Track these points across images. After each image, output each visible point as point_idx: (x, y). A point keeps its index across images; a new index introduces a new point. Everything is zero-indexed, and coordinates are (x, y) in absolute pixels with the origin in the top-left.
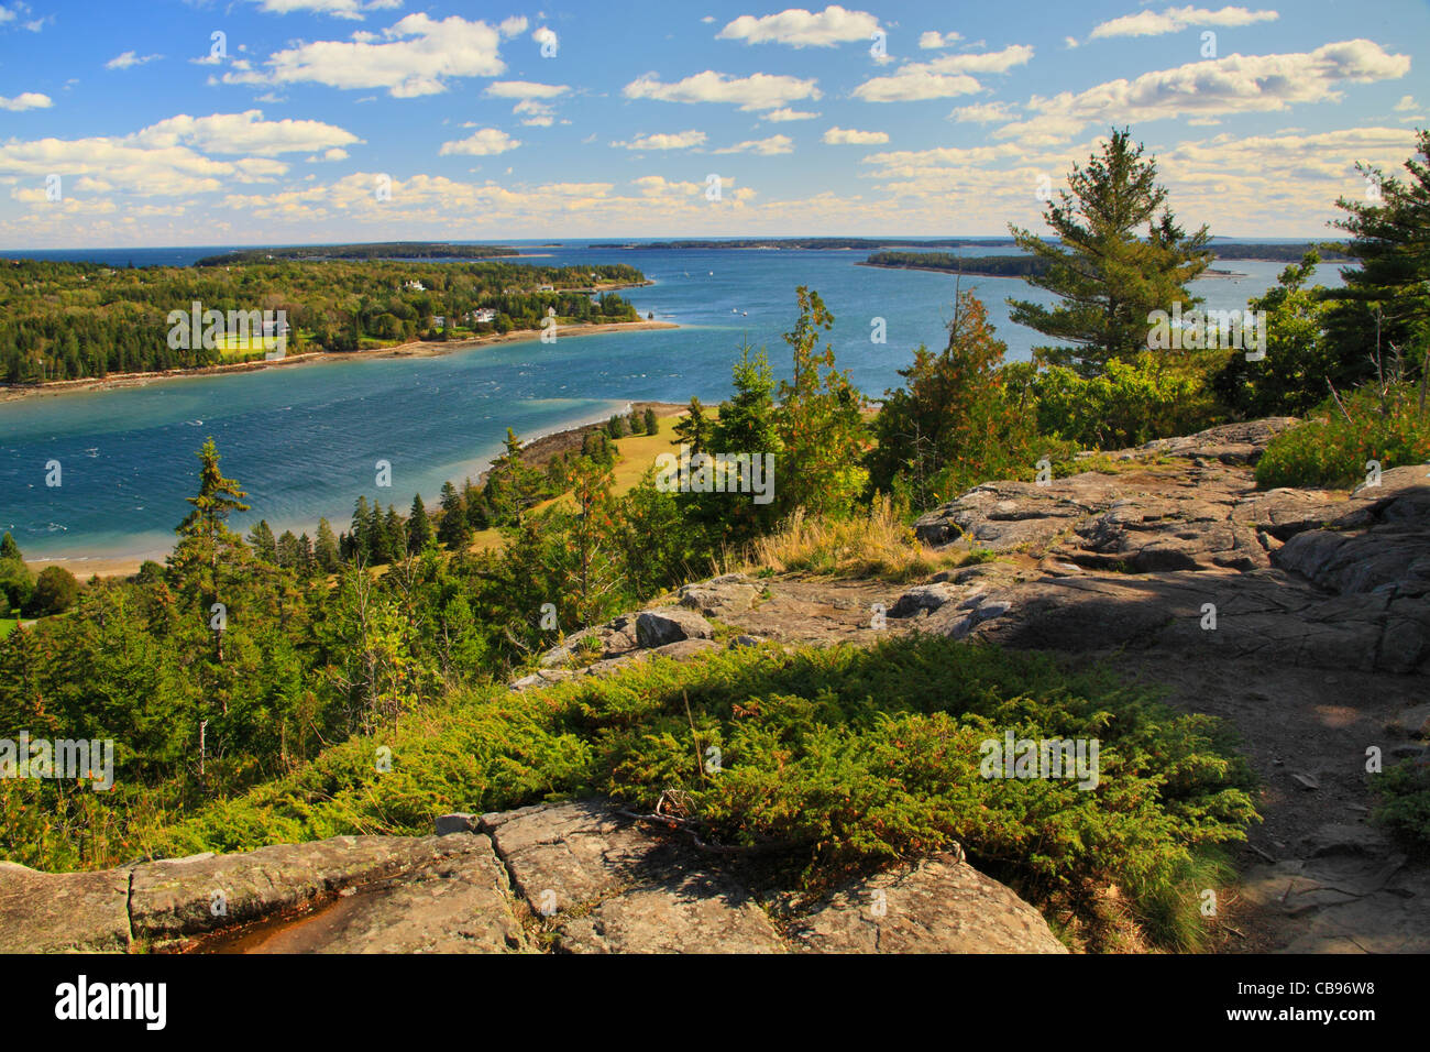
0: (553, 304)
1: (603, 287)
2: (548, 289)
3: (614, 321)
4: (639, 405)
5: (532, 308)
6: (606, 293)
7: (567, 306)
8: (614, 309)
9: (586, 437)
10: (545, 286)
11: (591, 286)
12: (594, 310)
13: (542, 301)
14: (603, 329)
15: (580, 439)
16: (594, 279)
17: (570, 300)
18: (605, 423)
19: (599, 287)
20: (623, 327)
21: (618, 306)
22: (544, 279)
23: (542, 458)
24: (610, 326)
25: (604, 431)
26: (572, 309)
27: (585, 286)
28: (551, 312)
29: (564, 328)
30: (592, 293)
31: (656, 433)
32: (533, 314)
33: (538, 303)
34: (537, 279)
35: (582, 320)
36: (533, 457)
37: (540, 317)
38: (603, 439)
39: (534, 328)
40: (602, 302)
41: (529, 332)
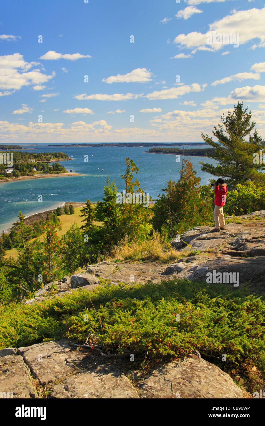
0: (35, 167)
1: (54, 160)
2: (33, 161)
3: (58, 173)
4: (67, 203)
5: (28, 168)
6: (55, 163)
7: (40, 167)
8: (57, 169)
9: (48, 215)
10: (32, 160)
11: (49, 160)
12: (50, 169)
13: (31, 165)
14: (54, 176)
15: (46, 216)
16: (50, 158)
17: (41, 165)
18: (55, 210)
19: (52, 160)
20: (61, 175)
21: (59, 167)
22: (32, 157)
23: (31, 223)
24: (56, 175)
25: (54, 213)
26: (43, 169)
27: (47, 160)
28: (35, 169)
29: (39, 175)
30: (50, 163)
31: (74, 213)
32: (28, 170)
33: (29, 166)
34: (29, 158)
35: (46, 172)
36: (28, 223)
37: (31, 171)
38: (54, 216)
39: (28, 175)
40: (53, 166)
41: (26, 177)
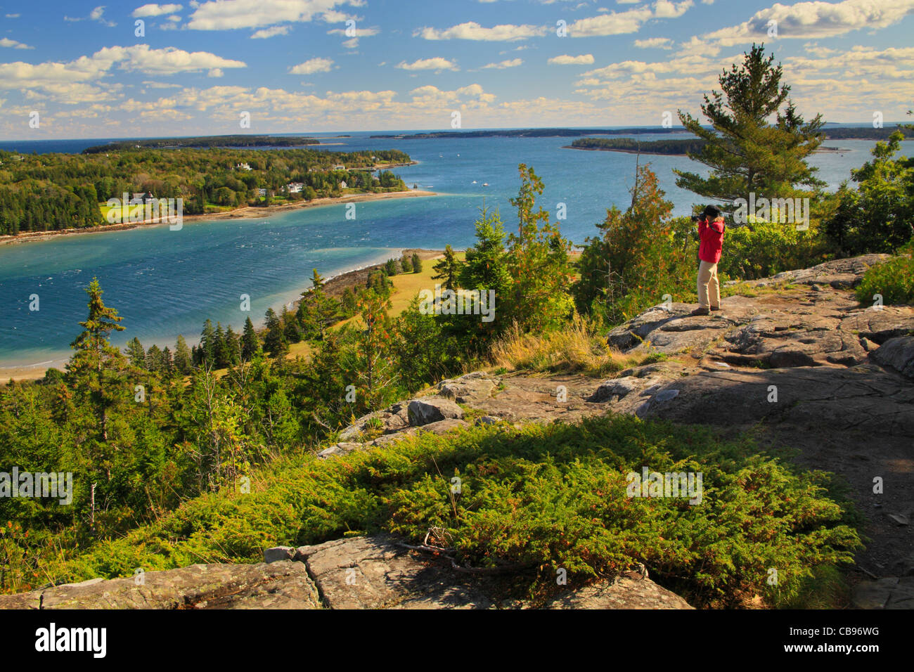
0: (344, 179)
2: (340, 168)
3: (389, 191)
4: (407, 251)
5: (330, 182)
6: (383, 171)
7: (355, 180)
8: (388, 182)
9: (369, 275)
10: (338, 166)
11: (372, 166)
12: (374, 183)
13: (337, 177)
14: (381, 197)
15: (366, 276)
16: (374, 161)
17: (357, 175)
18: (383, 264)
19: (378, 166)
20: (395, 196)
21: (392, 180)
22: (338, 161)
23: (338, 290)
24: (386, 194)
25: (383, 270)
26: (360, 184)
27: (368, 166)
28: (344, 185)
29: (353, 196)
30: (373, 171)
31: (420, 271)
32: (330, 187)
33: (334, 178)
34: (333, 161)
35: (366, 190)
36: (332, 290)
37: (336, 188)
38: (382, 276)
39: (331, 196)
40: (380, 177)
41: (328, 199)
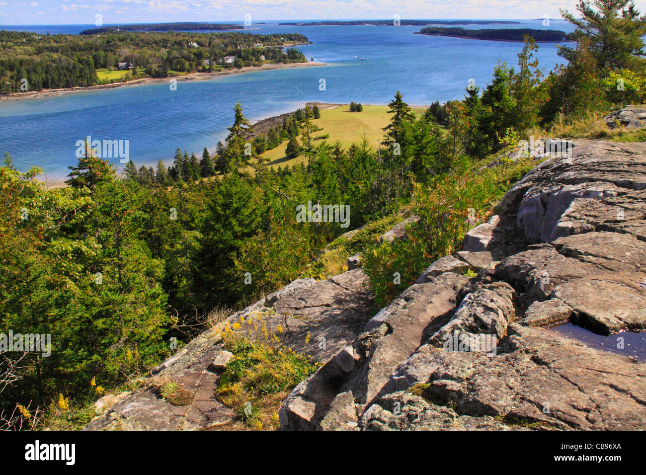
0: (263, 54)
1: (287, 45)
2: (260, 46)
3: (294, 62)
4: (309, 104)
5: (253, 55)
6: (290, 48)
7: (271, 54)
8: (294, 56)
9: (285, 120)
10: (258, 44)
11: (282, 44)
12: (284, 57)
13: (258, 52)
14: (288, 66)
15: (281, 120)
16: (283, 41)
17: (272, 51)
18: (293, 113)
19: (286, 45)
20: (299, 66)
21: (297, 54)
22: (258, 41)
23: (262, 130)
24: (292, 64)
25: (293, 117)
26: (275, 57)
27: (279, 44)
28: (263, 57)
29: (270, 66)
30: (283, 48)
31: (319, 118)
32: (254, 59)
33: (256, 53)
34: (255, 41)
35: (279, 61)
36: (258, 130)
37: (258, 60)
38: (294, 121)
39: (254, 66)
40: (288, 52)
41: (252, 68)
